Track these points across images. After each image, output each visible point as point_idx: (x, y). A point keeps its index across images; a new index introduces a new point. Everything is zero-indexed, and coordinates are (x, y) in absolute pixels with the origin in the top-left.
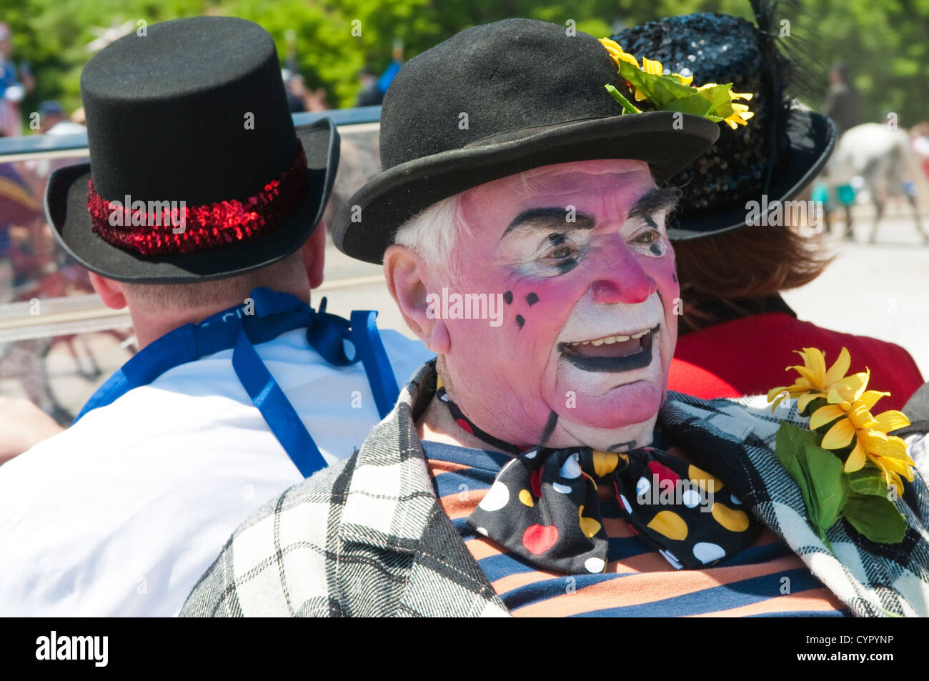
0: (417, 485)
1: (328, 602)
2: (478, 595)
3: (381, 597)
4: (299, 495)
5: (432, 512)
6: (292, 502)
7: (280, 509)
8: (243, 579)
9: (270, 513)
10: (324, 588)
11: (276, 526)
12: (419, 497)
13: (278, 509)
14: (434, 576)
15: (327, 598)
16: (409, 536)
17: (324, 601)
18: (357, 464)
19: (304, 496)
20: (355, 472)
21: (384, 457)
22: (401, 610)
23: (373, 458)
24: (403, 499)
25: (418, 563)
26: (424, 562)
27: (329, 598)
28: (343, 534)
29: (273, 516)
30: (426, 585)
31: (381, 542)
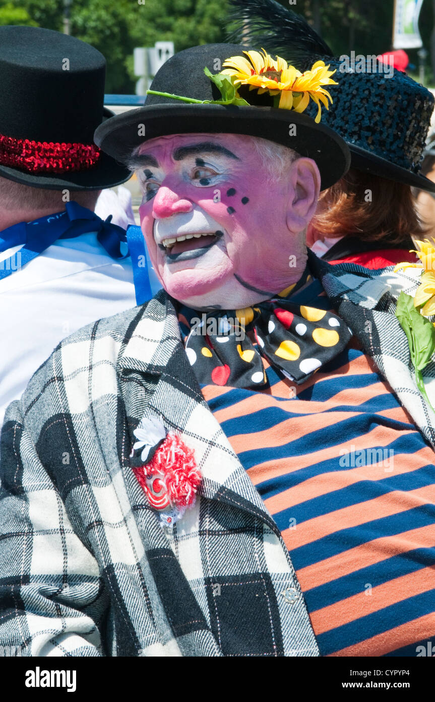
0: (169, 332)
1: (117, 398)
2: (193, 399)
3: (138, 401)
4: (106, 330)
5: (175, 349)
6: (102, 334)
7: (94, 338)
8: (69, 378)
9: (87, 339)
10: (115, 389)
11: (91, 348)
12: (169, 340)
13: (93, 338)
14: (170, 387)
15: (117, 396)
16: (160, 364)
17: (114, 397)
18: (143, 317)
19: (109, 331)
20: (140, 323)
21: (159, 317)
22: (148, 408)
23: (152, 315)
24: (162, 342)
25: (162, 380)
26: (166, 380)
27: (118, 397)
28: (122, 364)
29: (89, 341)
30: (165, 393)
31: (143, 368)
